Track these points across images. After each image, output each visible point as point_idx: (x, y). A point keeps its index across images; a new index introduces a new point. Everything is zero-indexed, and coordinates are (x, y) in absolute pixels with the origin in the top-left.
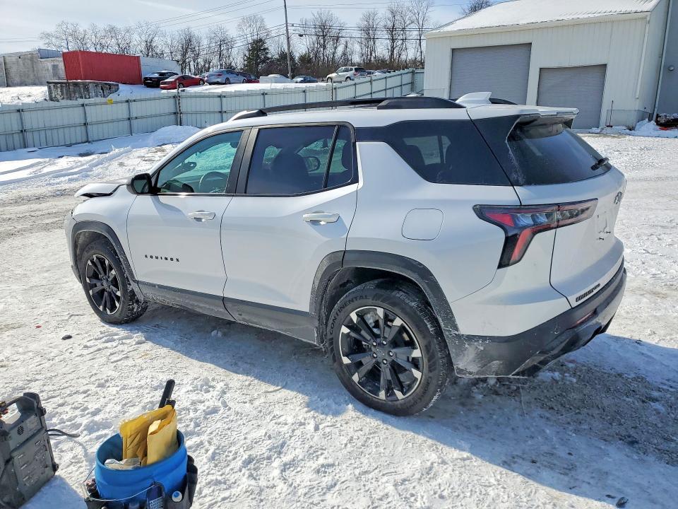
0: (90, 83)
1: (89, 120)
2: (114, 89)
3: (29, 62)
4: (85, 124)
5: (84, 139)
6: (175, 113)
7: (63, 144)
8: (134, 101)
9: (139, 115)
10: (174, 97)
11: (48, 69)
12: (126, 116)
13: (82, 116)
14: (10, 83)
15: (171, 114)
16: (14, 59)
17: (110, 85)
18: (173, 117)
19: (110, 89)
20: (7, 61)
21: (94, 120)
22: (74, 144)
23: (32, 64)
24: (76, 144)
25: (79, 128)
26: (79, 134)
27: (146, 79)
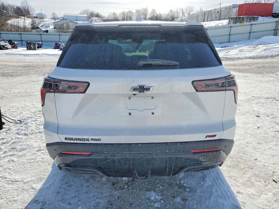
0: (245, 17)
1: (232, 33)
2: (255, 19)
3: (229, 10)
4: (230, 35)
5: (228, 41)
6: (275, 30)
7: (219, 42)
8: (255, 24)
9: (255, 31)
10: (276, 22)
11: (234, 13)
12: (249, 31)
13: (229, 31)
14: (220, 19)
15: (273, 30)
16: (224, 9)
17: (254, 18)
18: (273, 32)
19: (254, 19)
20: (221, 10)
21: (234, 33)
22: (223, 43)
23: (229, 11)
24: (224, 43)
25: (227, 36)
26: (226, 39)
27: (274, 14)
